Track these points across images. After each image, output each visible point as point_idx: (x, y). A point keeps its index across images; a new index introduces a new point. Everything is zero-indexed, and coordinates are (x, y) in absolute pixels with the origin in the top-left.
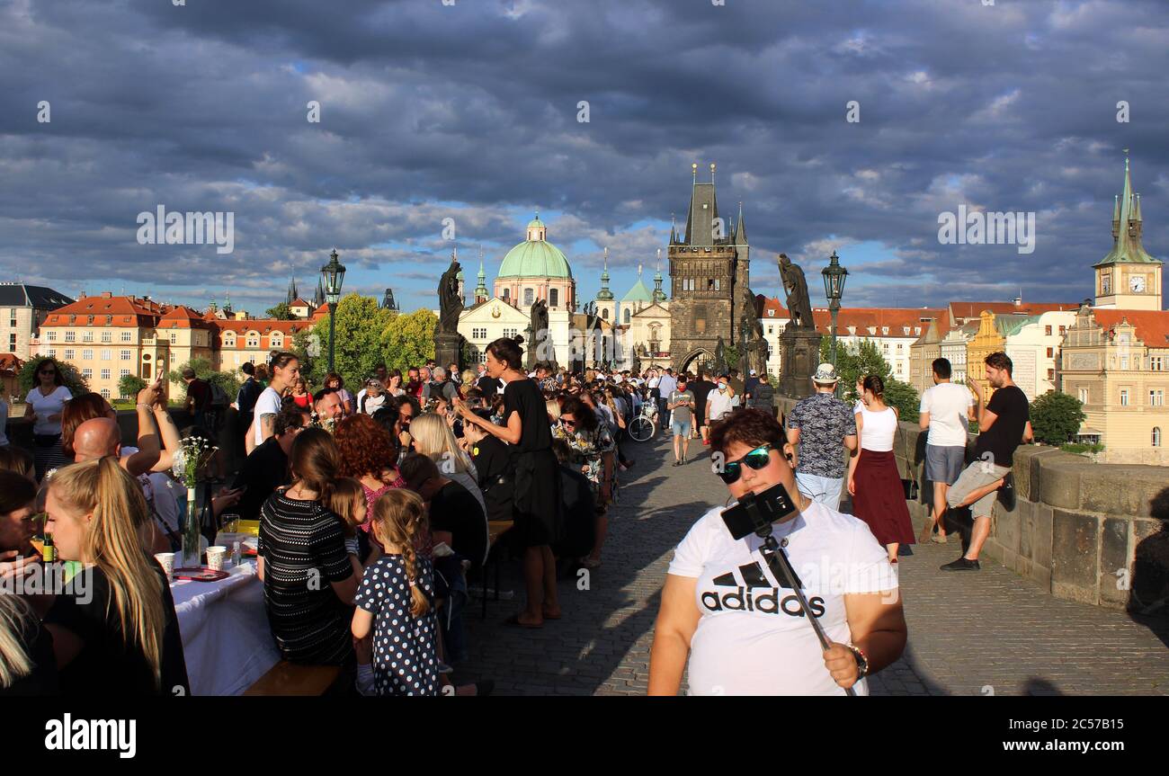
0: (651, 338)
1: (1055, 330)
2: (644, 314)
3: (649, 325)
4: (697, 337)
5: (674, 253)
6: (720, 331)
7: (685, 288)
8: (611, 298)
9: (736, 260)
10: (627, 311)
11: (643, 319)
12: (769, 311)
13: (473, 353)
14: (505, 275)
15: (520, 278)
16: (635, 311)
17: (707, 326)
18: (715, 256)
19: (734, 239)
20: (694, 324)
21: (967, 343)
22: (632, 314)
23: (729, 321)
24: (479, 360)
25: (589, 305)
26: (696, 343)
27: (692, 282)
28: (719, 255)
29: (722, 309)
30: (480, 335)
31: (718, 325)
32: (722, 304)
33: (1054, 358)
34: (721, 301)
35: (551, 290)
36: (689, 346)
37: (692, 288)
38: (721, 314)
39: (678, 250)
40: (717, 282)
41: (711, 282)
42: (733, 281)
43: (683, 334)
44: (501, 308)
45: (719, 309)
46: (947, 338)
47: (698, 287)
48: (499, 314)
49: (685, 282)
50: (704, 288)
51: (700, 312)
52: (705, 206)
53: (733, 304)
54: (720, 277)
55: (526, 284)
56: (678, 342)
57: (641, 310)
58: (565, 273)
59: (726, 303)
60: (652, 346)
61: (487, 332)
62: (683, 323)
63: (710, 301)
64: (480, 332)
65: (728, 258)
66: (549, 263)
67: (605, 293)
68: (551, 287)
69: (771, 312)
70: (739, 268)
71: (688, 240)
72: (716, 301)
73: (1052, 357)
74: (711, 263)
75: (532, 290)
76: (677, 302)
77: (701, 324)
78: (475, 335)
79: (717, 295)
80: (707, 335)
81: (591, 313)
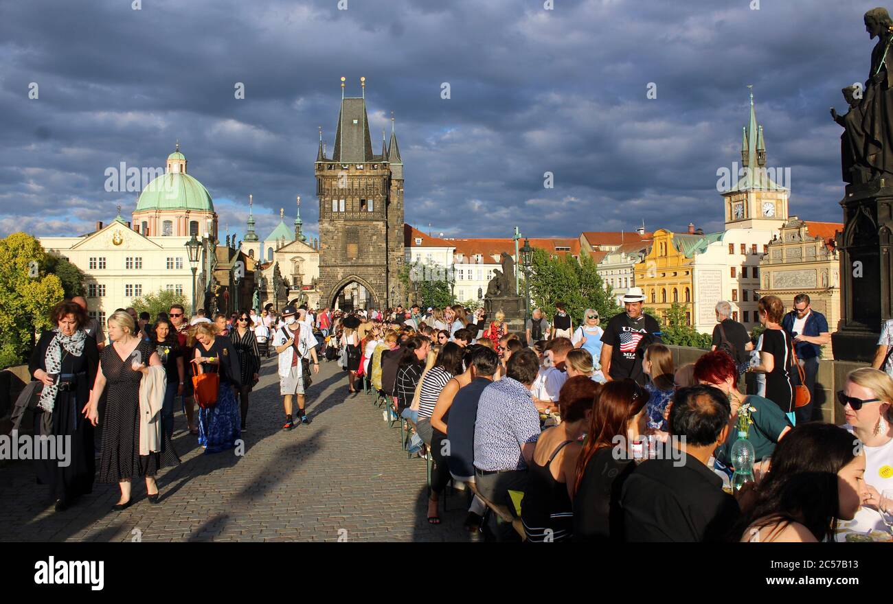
0: (294, 273)
1: (737, 249)
2: (287, 249)
3: (292, 260)
4: (349, 263)
5: (323, 170)
6: (374, 257)
7: (335, 209)
8: (256, 240)
9: (390, 179)
10: (271, 249)
11: (286, 255)
12: (416, 239)
13: (91, 286)
14: (143, 208)
15: (158, 210)
16: (278, 246)
17: (360, 251)
18: (368, 174)
19: (387, 155)
20: (345, 249)
21: (634, 265)
22: (275, 249)
23: (384, 245)
24: (97, 295)
25: (231, 237)
26: (348, 269)
27: (342, 202)
28: (373, 172)
29: (376, 232)
30: (98, 265)
31: (371, 249)
32: (375, 227)
33: (737, 278)
34: (375, 223)
35: (191, 222)
36: (340, 273)
37: (342, 209)
38: (375, 237)
39: (326, 167)
40: (370, 202)
41: (363, 202)
42: (388, 202)
43: (333, 260)
44: (123, 234)
45: (373, 232)
46: (604, 262)
47: (349, 208)
48: (121, 241)
49: (335, 202)
50: (357, 209)
51: (352, 235)
52: (355, 122)
53: (387, 227)
54: (374, 198)
55: (165, 216)
56: (328, 269)
57: (284, 247)
58: (206, 205)
59: (381, 224)
60: (295, 280)
61: (106, 261)
62: (333, 248)
63: (362, 223)
64: (98, 262)
65: (382, 176)
66: (189, 194)
67: (251, 235)
68: (191, 219)
69: (418, 240)
70: (393, 188)
71: (337, 156)
72: (370, 223)
73: (735, 277)
74: (363, 182)
75: (171, 222)
76: (326, 225)
77: (353, 249)
78: (93, 266)
79: (370, 216)
80: (360, 261)
81: (234, 246)
